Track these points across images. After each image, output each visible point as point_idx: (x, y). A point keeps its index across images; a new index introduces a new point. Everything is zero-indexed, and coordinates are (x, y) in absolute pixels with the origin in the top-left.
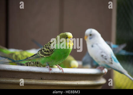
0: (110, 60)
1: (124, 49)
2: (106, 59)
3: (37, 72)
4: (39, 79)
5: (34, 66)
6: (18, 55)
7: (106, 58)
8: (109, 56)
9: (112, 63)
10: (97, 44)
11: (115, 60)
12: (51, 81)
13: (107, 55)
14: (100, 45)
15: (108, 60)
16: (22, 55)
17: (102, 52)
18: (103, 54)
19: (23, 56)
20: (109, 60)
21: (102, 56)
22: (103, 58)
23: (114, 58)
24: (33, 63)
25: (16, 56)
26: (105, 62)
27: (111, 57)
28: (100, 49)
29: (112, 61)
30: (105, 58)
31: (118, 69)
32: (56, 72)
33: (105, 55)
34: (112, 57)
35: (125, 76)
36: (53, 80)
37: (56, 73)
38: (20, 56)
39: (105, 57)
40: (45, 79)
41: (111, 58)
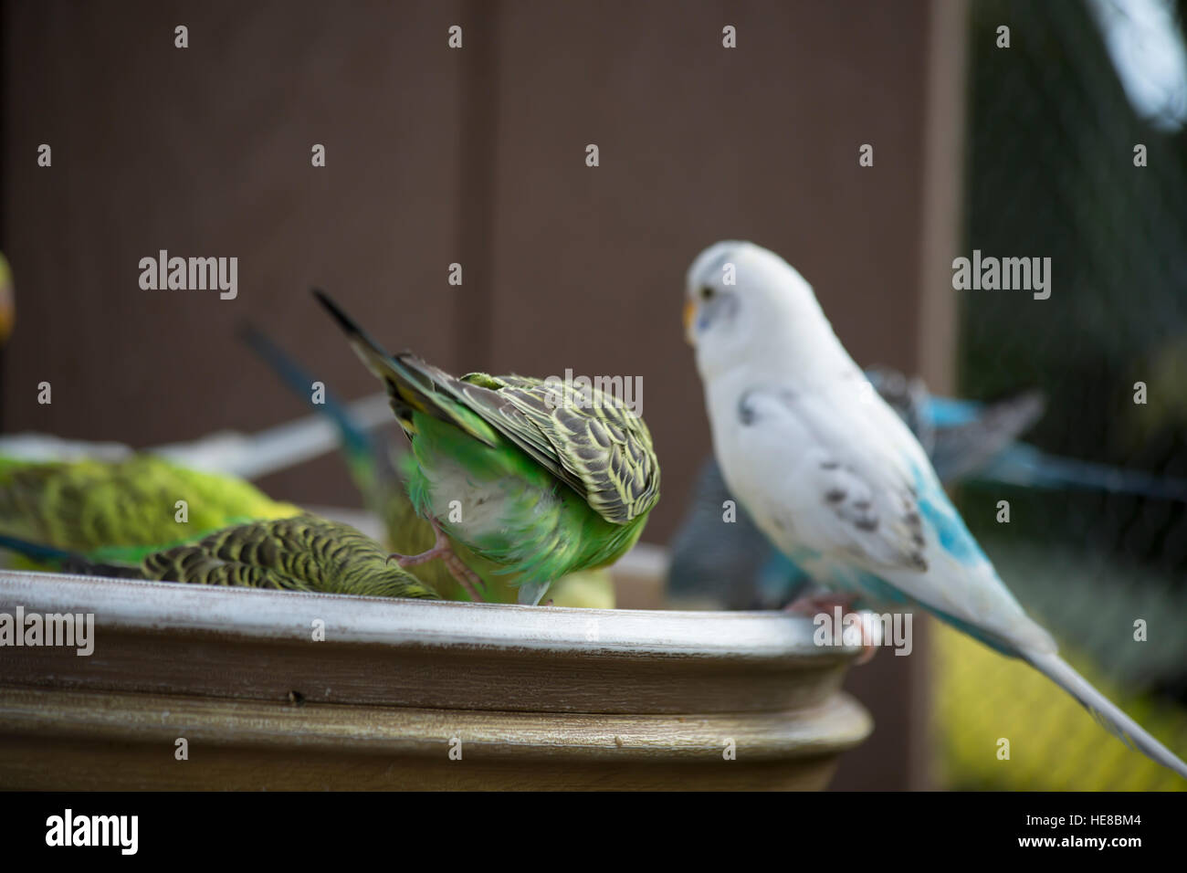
0: (905, 531)
1: (1031, 437)
2: (868, 526)
3: (256, 633)
4: (273, 701)
5: (231, 582)
6: (92, 484)
7: (871, 514)
8: (896, 504)
9: (918, 563)
10: (788, 397)
11: (946, 539)
12: (382, 716)
13: (875, 488)
14: (812, 404)
15: (884, 530)
16: (122, 483)
17: (831, 466)
18: (841, 479)
19: (139, 498)
20: (895, 534)
21: (835, 497)
22: (841, 515)
23: (935, 517)
24: (223, 554)
25: (74, 497)
26: (856, 551)
27: (915, 508)
28: (819, 436)
29: (919, 540)
30: (858, 513)
31: (972, 613)
32: (426, 641)
33: (855, 488)
34: (925, 507)
35: (1035, 676)
36: (398, 707)
37: (431, 647)
38: (106, 500)
39: (863, 505)
40: (334, 703)
41: (913, 520)
